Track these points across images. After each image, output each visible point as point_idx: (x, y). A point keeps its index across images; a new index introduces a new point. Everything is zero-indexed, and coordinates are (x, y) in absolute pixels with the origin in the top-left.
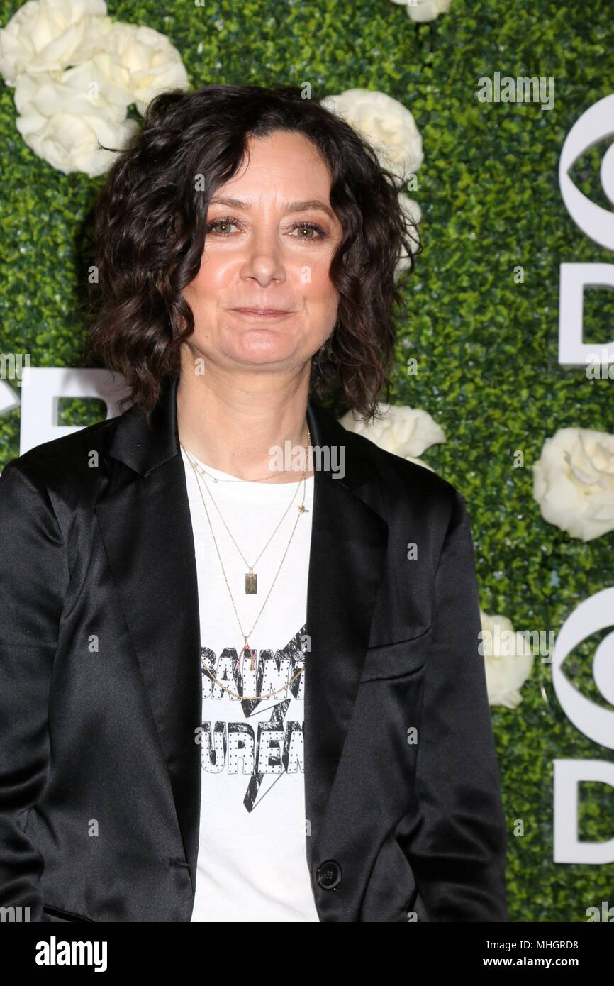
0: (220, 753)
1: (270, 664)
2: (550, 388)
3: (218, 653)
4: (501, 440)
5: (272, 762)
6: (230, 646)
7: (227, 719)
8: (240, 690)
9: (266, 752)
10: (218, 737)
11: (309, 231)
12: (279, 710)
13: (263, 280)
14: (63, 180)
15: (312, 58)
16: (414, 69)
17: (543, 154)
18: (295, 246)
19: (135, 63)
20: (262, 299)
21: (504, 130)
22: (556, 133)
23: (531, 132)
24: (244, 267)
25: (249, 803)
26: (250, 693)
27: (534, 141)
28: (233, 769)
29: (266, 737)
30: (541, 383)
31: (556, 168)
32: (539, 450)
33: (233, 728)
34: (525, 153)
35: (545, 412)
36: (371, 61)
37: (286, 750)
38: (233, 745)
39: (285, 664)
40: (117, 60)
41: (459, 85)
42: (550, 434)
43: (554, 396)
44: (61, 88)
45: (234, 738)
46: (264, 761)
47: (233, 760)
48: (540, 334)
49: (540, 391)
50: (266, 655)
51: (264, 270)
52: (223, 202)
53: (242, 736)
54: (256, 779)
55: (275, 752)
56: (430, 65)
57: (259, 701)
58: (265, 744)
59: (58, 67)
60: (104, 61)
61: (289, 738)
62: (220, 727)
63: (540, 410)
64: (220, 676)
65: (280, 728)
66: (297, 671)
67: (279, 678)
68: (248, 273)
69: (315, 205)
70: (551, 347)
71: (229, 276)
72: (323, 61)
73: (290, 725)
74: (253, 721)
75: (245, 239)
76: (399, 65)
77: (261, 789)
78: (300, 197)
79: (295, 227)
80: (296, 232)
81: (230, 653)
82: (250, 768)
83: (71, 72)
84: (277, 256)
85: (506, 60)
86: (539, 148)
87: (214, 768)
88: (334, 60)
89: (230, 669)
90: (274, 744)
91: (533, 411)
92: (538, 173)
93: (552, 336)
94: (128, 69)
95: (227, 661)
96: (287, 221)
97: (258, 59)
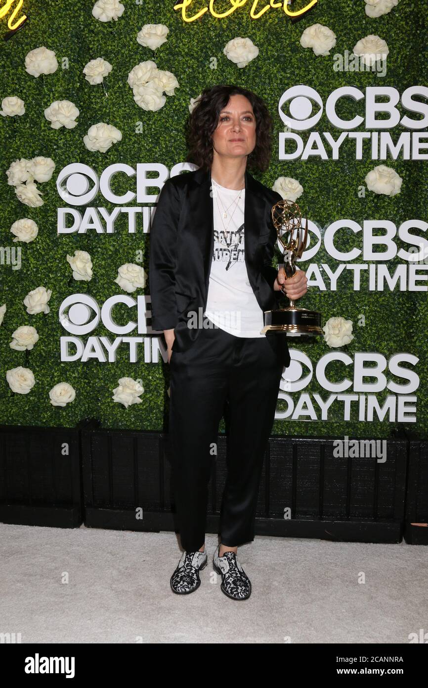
0: (221, 256)
1: (234, 235)
2: (276, 166)
3: (219, 232)
4: (264, 180)
5: (234, 259)
6: (222, 230)
7: (223, 248)
8: (226, 241)
9: (233, 256)
10: (221, 252)
11: (248, 119)
12: (236, 246)
13: (237, 131)
14: (146, 113)
15: (212, 78)
16: (239, 81)
17: (274, 103)
18: (244, 123)
19: (165, 80)
20: (237, 136)
21: (264, 97)
22: (277, 98)
23: (271, 98)
24: (231, 129)
25: (227, 269)
26: (229, 242)
27: (271, 100)
28: (224, 260)
29: (233, 253)
30: (274, 165)
31: (278, 107)
32: (274, 183)
33: (225, 250)
34: (269, 103)
35: (275, 173)
36: (228, 79)
37: (238, 256)
38: (224, 254)
39: (237, 235)
40: (160, 80)
41: (251, 85)
42: (277, 179)
43: (277, 169)
44: (145, 88)
45: (225, 252)
46: (232, 258)
47: (224, 258)
48: (274, 152)
49: (274, 167)
50: (232, 233)
51: (237, 129)
52: (225, 113)
53: (227, 252)
54: (230, 263)
55: (235, 257)
56: (243, 80)
57: (231, 244)
58: (232, 255)
59: (144, 82)
60: (156, 80)
61: (238, 253)
62: (221, 250)
63: (274, 172)
64: (220, 238)
65: (236, 251)
66: (241, 237)
67: (235, 239)
68: (233, 130)
69: (249, 112)
70: (277, 155)
71: (228, 132)
72: (215, 79)
73: (239, 250)
74: (230, 249)
75: (231, 122)
76: (235, 80)
77: (230, 266)
78: (245, 110)
79: (244, 118)
80: (244, 119)
81: (222, 232)
82: (228, 260)
83: (148, 83)
84: (240, 125)
85: (264, 78)
86: (273, 102)
87: (219, 260)
88: (218, 79)
89: (223, 236)
90: (235, 255)
91: (272, 173)
92: (273, 109)
93: (277, 152)
94: (163, 82)
95: (222, 234)
96: (241, 117)
97: (197, 79)
